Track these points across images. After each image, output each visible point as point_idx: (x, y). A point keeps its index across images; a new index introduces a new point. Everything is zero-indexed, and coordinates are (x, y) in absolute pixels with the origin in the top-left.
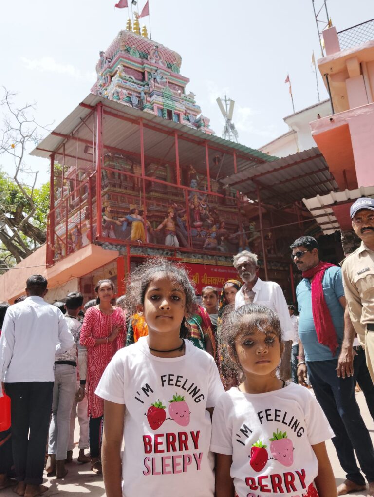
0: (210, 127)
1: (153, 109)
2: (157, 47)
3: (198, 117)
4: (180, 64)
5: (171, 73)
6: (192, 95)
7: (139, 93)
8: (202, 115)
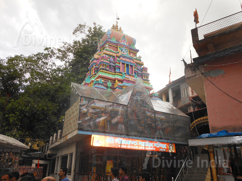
0: (147, 72)
1: (120, 64)
2: (124, 36)
3: (142, 67)
4: (135, 43)
5: (130, 47)
6: (140, 57)
7: (114, 57)
8: (144, 66)
